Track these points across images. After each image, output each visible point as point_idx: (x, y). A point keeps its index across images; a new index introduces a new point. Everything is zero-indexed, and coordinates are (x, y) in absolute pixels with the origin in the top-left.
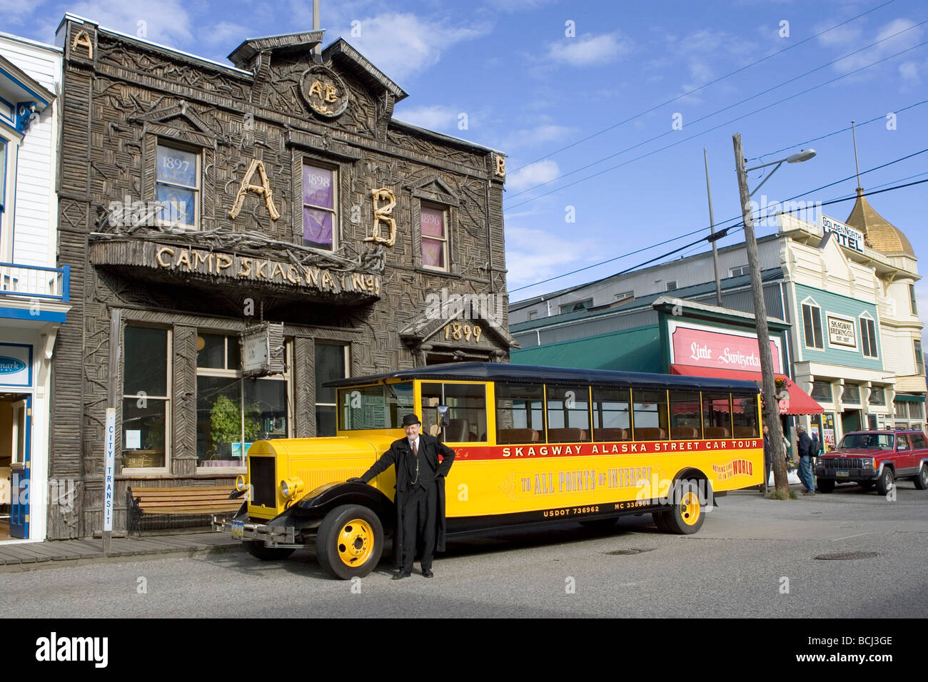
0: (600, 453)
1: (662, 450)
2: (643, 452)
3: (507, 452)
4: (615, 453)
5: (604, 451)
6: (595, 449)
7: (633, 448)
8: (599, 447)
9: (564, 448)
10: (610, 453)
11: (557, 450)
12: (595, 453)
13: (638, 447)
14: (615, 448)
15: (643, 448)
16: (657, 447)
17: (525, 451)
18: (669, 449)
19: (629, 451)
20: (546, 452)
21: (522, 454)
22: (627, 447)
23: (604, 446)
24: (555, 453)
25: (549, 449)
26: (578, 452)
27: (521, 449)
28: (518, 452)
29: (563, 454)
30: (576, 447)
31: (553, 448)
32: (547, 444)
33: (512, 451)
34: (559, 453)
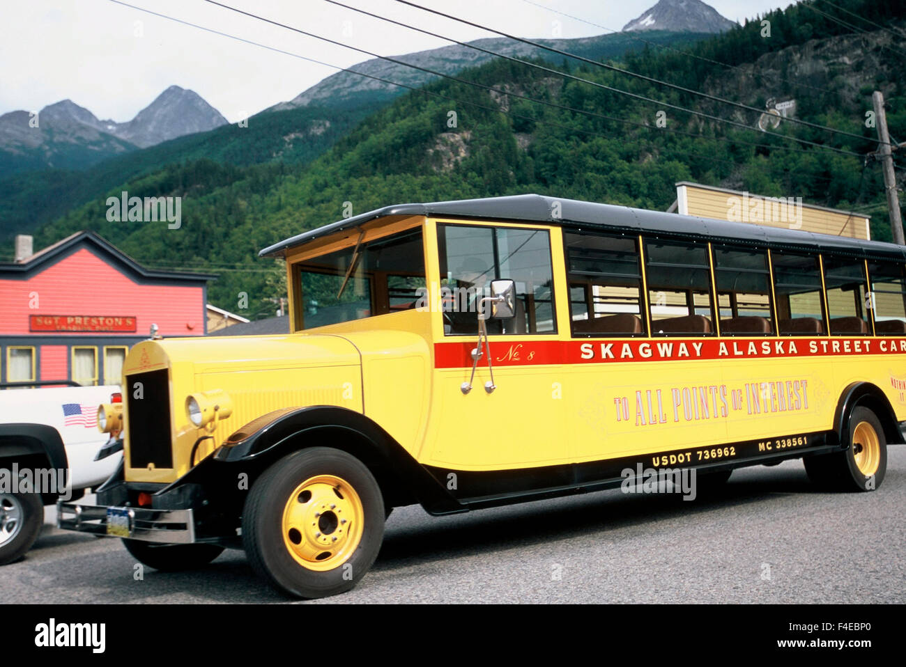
0: (731, 355)
1: (820, 352)
2: (793, 354)
3: (587, 351)
4: (752, 355)
5: (737, 353)
6: (723, 349)
7: (779, 347)
8: (729, 345)
9: (676, 346)
10: (745, 356)
11: (665, 350)
12: (723, 356)
13: (786, 345)
14: (752, 348)
15: (793, 348)
16: (813, 347)
17: (616, 349)
18: (830, 352)
19: (773, 354)
20: (649, 351)
21: (611, 356)
22: (770, 346)
23: (735, 344)
24: (662, 355)
25: (653, 346)
26: (698, 354)
27: (610, 345)
28: (606, 351)
29: (675, 356)
30: (694, 344)
31: (659, 345)
32: (650, 338)
33: (596, 348)
34: (669, 355)
